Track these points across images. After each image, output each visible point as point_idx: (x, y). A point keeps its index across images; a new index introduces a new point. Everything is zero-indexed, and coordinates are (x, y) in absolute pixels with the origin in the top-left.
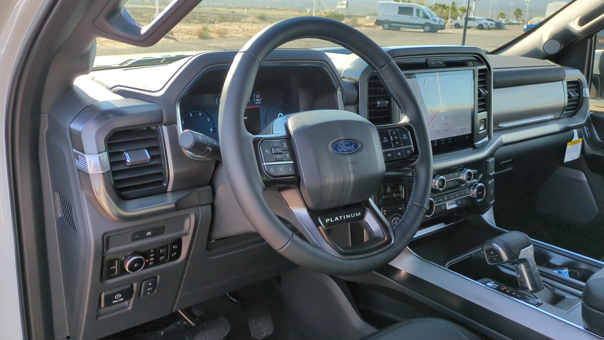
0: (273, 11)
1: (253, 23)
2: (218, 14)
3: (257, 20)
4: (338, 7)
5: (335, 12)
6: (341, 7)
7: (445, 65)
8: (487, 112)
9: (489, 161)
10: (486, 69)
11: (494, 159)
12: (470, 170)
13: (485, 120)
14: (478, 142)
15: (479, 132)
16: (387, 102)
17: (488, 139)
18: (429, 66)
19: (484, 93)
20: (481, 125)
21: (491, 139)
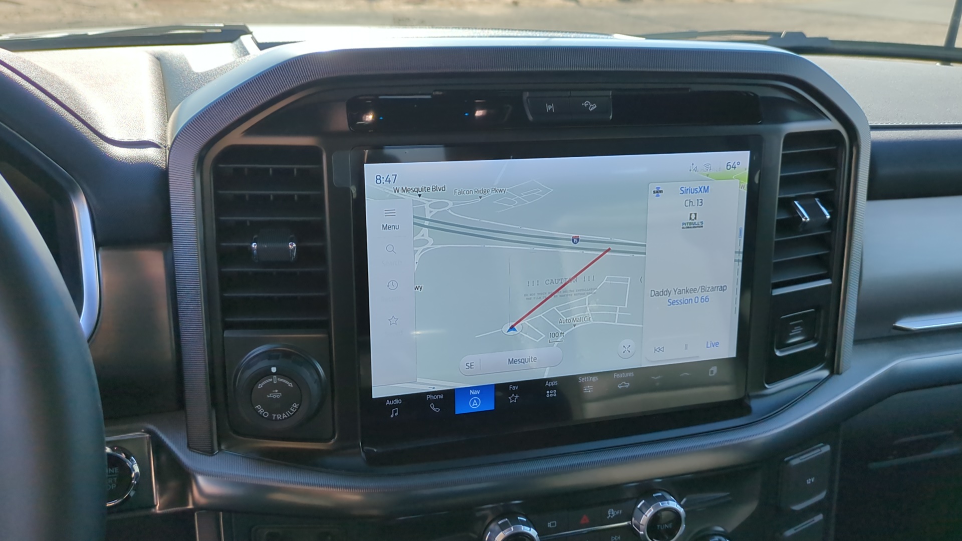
7: (611, 117)
8: (832, 281)
9: (795, 462)
10: (836, 133)
11: (827, 448)
12: (673, 504)
13: (818, 308)
14: (766, 388)
15: (778, 353)
16: (290, 246)
17: (825, 373)
18: (530, 118)
19: (806, 219)
20: (795, 328)
21: (838, 373)
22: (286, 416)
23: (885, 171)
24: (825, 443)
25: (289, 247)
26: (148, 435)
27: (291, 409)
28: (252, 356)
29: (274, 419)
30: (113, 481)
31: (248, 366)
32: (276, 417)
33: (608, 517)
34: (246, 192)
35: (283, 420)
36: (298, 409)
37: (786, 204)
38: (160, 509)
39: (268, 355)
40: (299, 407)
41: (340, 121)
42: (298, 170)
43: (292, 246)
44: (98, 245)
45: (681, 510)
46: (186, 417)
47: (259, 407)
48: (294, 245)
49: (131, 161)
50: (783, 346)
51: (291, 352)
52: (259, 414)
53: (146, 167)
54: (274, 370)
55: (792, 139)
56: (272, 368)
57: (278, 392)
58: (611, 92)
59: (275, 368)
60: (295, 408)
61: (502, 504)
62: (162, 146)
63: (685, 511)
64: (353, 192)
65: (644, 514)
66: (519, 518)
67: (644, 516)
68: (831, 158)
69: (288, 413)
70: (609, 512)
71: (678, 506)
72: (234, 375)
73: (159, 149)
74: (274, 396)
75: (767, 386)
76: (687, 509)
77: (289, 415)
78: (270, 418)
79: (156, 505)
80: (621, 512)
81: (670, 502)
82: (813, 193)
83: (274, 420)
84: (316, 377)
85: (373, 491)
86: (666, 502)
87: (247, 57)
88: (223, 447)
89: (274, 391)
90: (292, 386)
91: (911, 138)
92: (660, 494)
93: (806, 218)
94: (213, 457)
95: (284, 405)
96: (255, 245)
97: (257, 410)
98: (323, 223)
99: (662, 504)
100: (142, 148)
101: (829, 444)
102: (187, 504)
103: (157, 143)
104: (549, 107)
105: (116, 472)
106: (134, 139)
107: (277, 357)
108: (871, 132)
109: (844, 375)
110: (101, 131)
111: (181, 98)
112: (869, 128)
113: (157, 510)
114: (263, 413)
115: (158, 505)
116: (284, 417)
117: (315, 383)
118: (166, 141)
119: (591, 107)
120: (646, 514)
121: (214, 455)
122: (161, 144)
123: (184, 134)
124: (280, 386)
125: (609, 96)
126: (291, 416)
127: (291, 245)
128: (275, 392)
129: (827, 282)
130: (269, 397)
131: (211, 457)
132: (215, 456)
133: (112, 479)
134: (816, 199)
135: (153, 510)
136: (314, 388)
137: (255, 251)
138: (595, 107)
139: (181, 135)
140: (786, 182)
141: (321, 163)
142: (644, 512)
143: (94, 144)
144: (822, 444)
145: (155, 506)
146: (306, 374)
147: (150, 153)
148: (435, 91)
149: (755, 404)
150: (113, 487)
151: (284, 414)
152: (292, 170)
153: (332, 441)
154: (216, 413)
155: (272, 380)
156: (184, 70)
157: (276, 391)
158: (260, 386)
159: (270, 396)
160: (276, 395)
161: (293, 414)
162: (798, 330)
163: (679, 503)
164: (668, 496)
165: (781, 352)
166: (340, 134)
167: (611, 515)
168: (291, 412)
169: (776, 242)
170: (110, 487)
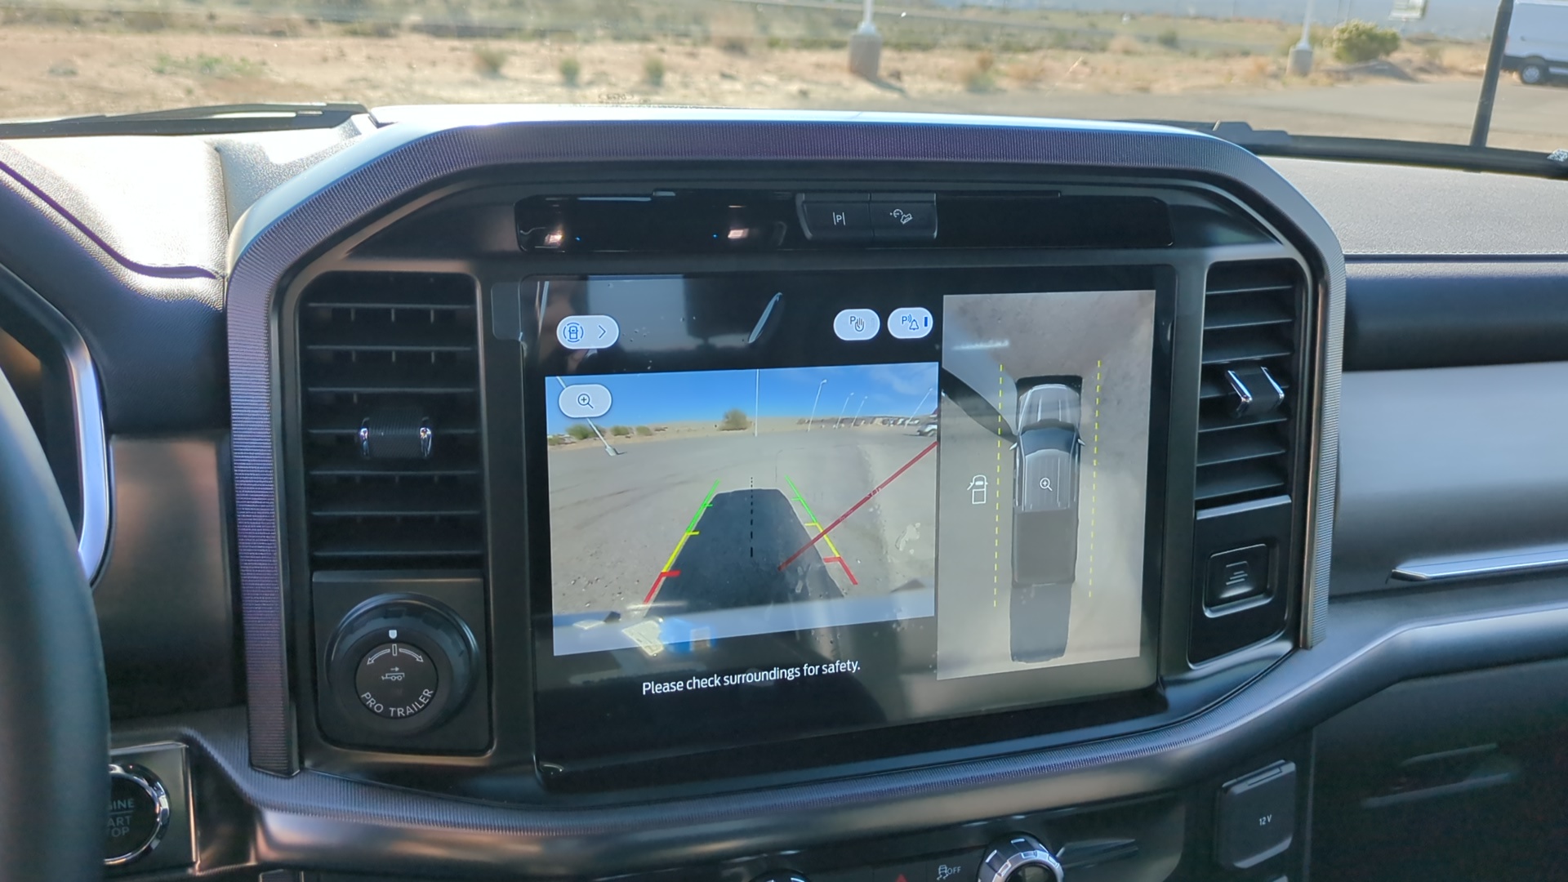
0: (1201, 23)
1: (1127, 52)
2: (1050, 29)
3: (1140, 46)
4: (1395, 14)
5: (1371, 29)
6: (1404, 15)
7: (935, 234)
8: (1292, 499)
9: (1239, 789)
10: (1291, 263)
11: (1290, 768)
12: (1042, 855)
13: (1271, 542)
14: (1190, 669)
15: (1208, 614)
16: (422, 434)
17: (1286, 646)
18: (808, 234)
19: (1247, 398)
20: (1236, 573)
21: (1306, 647)
22: (412, 711)
23: (1368, 326)
24: (1287, 761)
25: (420, 436)
26: (185, 746)
27: (420, 699)
28: (359, 613)
29: (392, 714)
30: (125, 821)
31: (351, 629)
32: (395, 712)
33: (938, 879)
34: (355, 390)
35: (406, 716)
36: (431, 699)
37: (1214, 375)
38: (201, 869)
39: (385, 611)
40: (433, 695)
41: (506, 237)
42: (437, 312)
43: (425, 433)
44: (110, 430)
45: (1057, 867)
46: (248, 715)
47: (368, 696)
48: (429, 432)
49: (166, 298)
50: (1214, 602)
51: (425, 607)
52: (367, 707)
53: (190, 307)
54: (393, 634)
55: (1222, 273)
56: (390, 632)
57: (398, 672)
58: (935, 195)
59: (395, 631)
60: (427, 697)
61: (765, 855)
62: (217, 276)
63: (1063, 869)
64: (524, 349)
65: (996, 872)
66: (792, 879)
67: (996, 875)
68: (1286, 304)
69: (416, 706)
70: (940, 869)
71: (1051, 859)
72: (328, 643)
73: (212, 280)
74: (394, 678)
75: (1191, 666)
76: (1066, 866)
77: (416, 709)
78: (386, 713)
79: (194, 863)
80: (959, 870)
81: (1038, 852)
82: (1258, 358)
83: (392, 718)
84: (462, 647)
85: (554, 834)
86: (1032, 852)
87: (357, 138)
88: (308, 764)
89: (392, 669)
90: (422, 661)
91: (1409, 275)
92: (1022, 840)
93: (1247, 396)
94: (290, 780)
95: (408, 692)
96: (365, 432)
97: (363, 702)
98: (475, 397)
99: (1025, 855)
100: (186, 278)
101: (1295, 762)
102: (247, 859)
103: (210, 271)
104: (838, 218)
105: (130, 806)
106: (174, 263)
107: (397, 615)
108: (1346, 265)
109: (1314, 649)
110: (120, 251)
111: (249, 201)
112: (1343, 259)
113: (196, 871)
114: (373, 706)
115: (199, 862)
116: (408, 712)
117: (460, 655)
118: (224, 268)
119: (904, 218)
120: (999, 871)
121: (293, 777)
122: (216, 272)
123: (253, 254)
124: (403, 661)
125: (933, 202)
126: (420, 710)
127: (423, 431)
128: (394, 672)
129: (1284, 500)
130: (385, 680)
131: (287, 781)
132: (294, 780)
133: (122, 820)
134: (1263, 368)
135: (190, 871)
136: (459, 665)
137: (365, 443)
138: (911, 218)
139: (247, 254)
140: (1213, 340)
141: (473, 301)
142: (996, 869)
143: (107, 270)
144: (1282, 761)
145: (192, 864)
146: (446, 641)
147: (199, 287)
148: (657, 190)
149: (1173, 694)
150: (124, 832)
151: (408, 707)
152: (426, 313)
153: (489, 753)
154: (297, 710)
155: (389, 651)
156: (257, 163)
157: (397, 669)
158: (371, 661)
159: (387, 677)
160: (396, 675)
161: (423, 708)
162: (1240, 576)
163: (1053, 854)
164: (1035, 844)
165: (1213, 612)
166: (505, 257)
167: (944, 874)
168: (421, 703)
169: (1200, 434)
170: (120, 834)
